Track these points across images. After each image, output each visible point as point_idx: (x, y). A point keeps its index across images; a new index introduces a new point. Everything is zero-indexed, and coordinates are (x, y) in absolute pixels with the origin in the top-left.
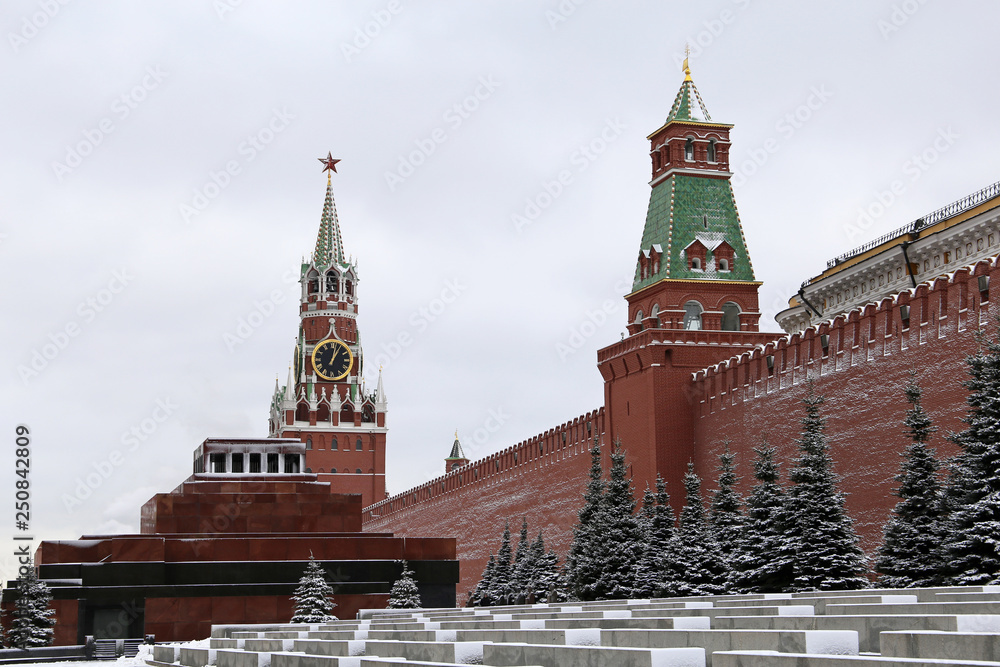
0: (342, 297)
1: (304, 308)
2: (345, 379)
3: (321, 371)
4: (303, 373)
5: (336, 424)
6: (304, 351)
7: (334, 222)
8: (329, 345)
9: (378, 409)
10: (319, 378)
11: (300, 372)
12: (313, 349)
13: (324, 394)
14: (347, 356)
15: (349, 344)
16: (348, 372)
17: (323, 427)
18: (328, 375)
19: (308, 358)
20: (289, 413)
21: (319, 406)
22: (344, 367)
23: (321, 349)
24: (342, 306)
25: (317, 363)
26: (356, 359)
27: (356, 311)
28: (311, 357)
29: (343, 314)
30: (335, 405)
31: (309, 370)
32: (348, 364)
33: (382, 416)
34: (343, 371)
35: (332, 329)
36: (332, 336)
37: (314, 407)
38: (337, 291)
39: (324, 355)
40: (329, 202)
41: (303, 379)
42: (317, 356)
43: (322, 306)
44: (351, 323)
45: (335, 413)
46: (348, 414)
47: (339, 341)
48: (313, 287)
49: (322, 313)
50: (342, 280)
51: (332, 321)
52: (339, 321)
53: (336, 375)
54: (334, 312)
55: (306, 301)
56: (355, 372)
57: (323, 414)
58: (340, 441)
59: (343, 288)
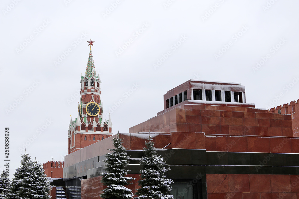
0: (96, 88)
1: (82, 91)
2: (97, 116)
3: (89, 113)
4: (83, 114)
5: (95, 131)
6: (83, 106)
7: (92, 62)
8: (92, 104)
9: (109, 126)
10: (88, 115)
11: (82, 113)
12: (86, 105)
13: (91, 121)
14: (98, 108)
15: (98, 104)
16: (98, 114)
17: (90, 132)
18: (91, 114)
19: (85, 109)
20: (79, 127)
21: (89, 125)
22: (97, 112)
23: (89, 105)
24: (96, 91)
25: (88, 110)
26: (101, 109)
27: (100, 93)
28: (85, 108)
29: (96, 93)
30: (95, 125)
31: (85, 113)
32: (98, 111)
33: (111, 129)
34: (97, 113)
35: (93, 98)
36: (93, 101)
37: (87, 125)
38: (94, 85)
39: (90, 107)
40: (91, 56)
41: (83, 116)
42: (88, 108)
43: (89, 90)
44: (99, 97)
45: (95, 128)
46: (99, 128)
47: (95, 103)
48: (86, 84)
49: (89, 93)
50: (96, 82)
51: (93, 96)
52: (95, 96)
53: (94, 114)
54: (93, 93)
55: (83, 89)
56: (100, 114)
57: (90, 128)
58: (96, 137)
59: (96, 85)
